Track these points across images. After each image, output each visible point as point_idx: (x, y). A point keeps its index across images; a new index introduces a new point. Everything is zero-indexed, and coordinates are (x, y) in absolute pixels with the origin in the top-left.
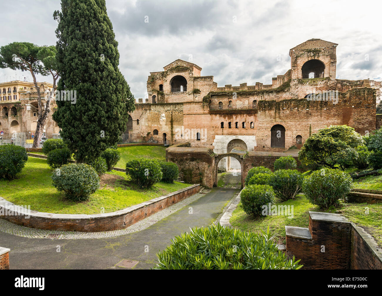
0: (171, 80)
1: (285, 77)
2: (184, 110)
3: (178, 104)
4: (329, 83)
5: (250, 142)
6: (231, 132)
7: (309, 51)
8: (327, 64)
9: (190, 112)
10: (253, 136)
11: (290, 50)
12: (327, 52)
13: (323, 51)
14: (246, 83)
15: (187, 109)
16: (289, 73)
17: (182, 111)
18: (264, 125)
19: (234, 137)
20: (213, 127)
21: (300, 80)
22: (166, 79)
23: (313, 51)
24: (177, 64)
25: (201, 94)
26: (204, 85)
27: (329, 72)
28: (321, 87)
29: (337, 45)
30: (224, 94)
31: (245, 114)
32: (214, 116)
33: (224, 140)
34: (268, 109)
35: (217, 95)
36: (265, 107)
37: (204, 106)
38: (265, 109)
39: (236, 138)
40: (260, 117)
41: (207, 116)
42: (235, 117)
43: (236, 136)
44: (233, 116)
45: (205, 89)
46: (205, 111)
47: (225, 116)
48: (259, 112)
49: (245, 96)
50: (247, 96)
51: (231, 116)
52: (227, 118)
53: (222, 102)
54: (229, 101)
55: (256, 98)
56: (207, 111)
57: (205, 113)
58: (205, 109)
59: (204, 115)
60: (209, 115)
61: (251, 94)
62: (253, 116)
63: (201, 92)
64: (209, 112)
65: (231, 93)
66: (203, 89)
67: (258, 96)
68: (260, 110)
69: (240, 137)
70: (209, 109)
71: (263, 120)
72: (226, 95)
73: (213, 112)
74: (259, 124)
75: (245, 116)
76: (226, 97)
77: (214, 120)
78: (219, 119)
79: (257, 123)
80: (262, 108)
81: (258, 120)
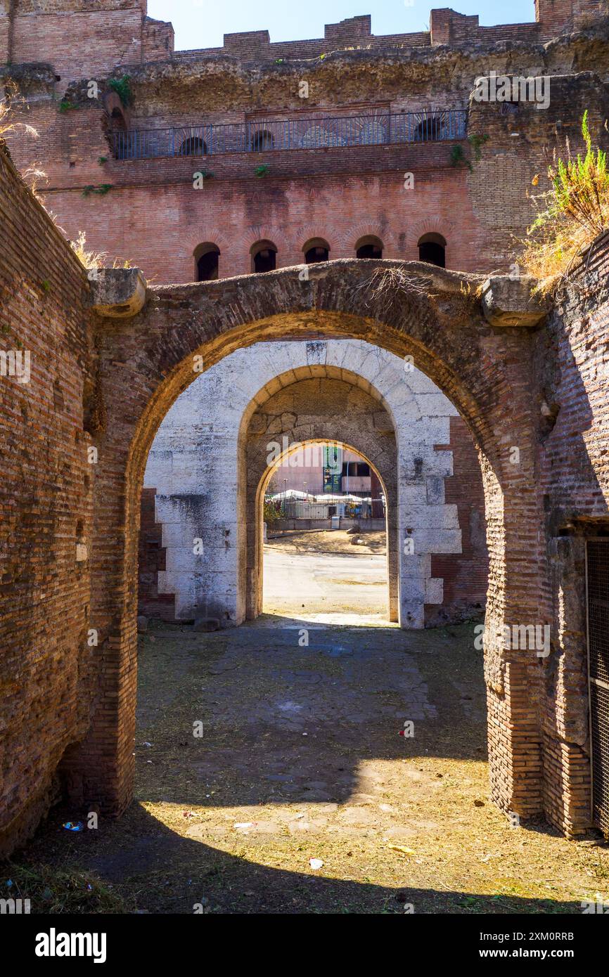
14: (369, 17)
19: (294, 355)
26: (85, 36)
30: (219, 69)
31: (376, 180)
32: (142, 198)
33: (219, 380)
34: (548, 137)
35: (167, 82)
36: (520, 124)
37: (71, 130)
38: (523, 136)
39: (313, 360)
40: (493, 197)
41: (94, 200)
42: (301, 206)
43: (312, 348)
44: (288, 194)
45: (92, 60)
46: (72, 164)
47: (227, 197)
48: (482, 162)
49: (362, 98)
50: (378, 97)
51: (269, 197)
52: (242, 214)
53: (205, 139)
54: (250, 138)
55: (437, 102)
56: (91, 170)
57: (78, 179)
58: (73, 157)
59: (67, 195)
60: (109, 197)
61: (408, 73)
62: (438, 190)
63: (58, 78)
64: (108, 172)
65: (264, 72)
66: (73, 64)
67: (448, 91)
68: (489, 144)
69: (340, 354)
70: (105, 152)
71: (512, 215)
72: (235, 87)
73: (133, 173)
74: (486, 246)
75: (375, 189)
76: (230, 107)
77: (144, 230)
78: (177, 219)
79: (472, 238)
80: (505, 128)
81: (472, 219)
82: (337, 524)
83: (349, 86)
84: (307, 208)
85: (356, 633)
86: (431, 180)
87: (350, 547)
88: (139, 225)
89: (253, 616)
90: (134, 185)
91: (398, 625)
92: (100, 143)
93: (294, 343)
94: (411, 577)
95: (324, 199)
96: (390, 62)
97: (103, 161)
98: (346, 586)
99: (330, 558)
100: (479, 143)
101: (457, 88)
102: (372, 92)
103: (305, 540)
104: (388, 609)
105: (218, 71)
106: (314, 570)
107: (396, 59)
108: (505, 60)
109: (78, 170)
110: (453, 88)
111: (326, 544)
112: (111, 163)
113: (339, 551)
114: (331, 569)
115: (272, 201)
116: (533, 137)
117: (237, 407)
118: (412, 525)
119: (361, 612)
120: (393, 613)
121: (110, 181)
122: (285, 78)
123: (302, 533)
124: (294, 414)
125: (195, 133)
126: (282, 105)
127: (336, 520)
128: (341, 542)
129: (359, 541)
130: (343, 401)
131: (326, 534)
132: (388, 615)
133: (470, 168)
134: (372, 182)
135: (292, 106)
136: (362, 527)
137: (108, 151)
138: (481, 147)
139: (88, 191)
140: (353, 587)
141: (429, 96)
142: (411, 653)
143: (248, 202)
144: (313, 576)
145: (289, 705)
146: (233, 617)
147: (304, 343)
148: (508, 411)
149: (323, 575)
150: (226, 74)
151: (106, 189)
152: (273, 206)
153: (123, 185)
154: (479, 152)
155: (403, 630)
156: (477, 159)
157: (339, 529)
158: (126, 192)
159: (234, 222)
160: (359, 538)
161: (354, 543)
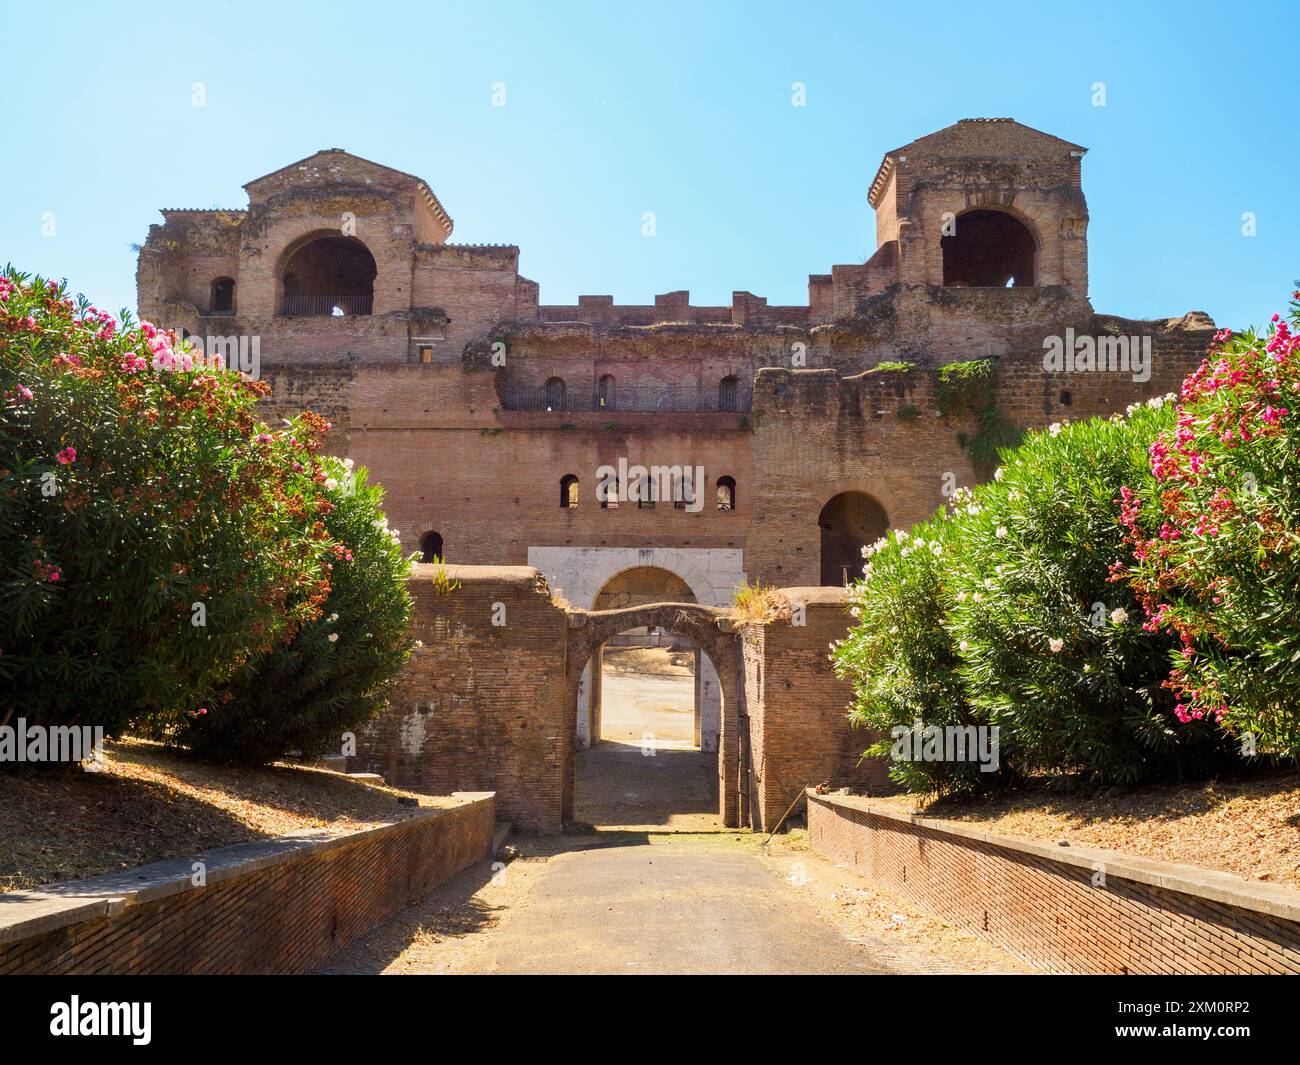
0: (287, 251)
1: (866, 273)
2: (357, 404)
3: (320, 369)
4: (1062, 309)
5: (715, 583)
6: (617, 530)
7: (969, 166)
8: (1048, 227)
9: (387, 417)
10: (728, 551)
11: (889, 154)
12: (1046, 179)
13: (1028, 172)
14: (688, 292)
15: (371, 399)
16: (887, 255)
17: (345, 409)
18: (783, 495)
19: (630, 558)
20: (517, 501)
21: (936, 289)
22: (254, 243)
23: (988, 169)
24: (326, 170)
25: (450, 336)
26: (471, 289)
27: (1057, 262)
28: (1027, 330)
29: (1086, 150)
30: (577, 333)
31: (689, 436)
32: (523, 439)
33: (577, 573)
34: (805, 414)
35: (538, 339)
36: (787, 404)
37: (471, 386)
38: (788, 412)
39: (644, 562)
40: (767, 454)
41: (487, 439)
42: (637, 452)
43: (643, 553)
44: (627, 443)
45: (476, 309)
46: (472, 411)
47: (585, 442)
48: (760, 428)
49: (681, 355)
50: (693, 356)
51: (615, 444)
52: (595, 455)
53: (565, 379)
54: (598, 378)
55: (735, 365)
56: (486, 416)
57: (476, 423)
58: (473, 406)
59: (468, 434)
60: (498, 437)
61: (714, 342)
62: (731, 447)
63: (449, 321)
64: (498, 418)
65: (610, 336)
66: (461, 310)
67: (744, 355)
68: (765, 416)
69: (662, 558)
70: (496, 404)
71: (780, 466)
72: (588, 344)
73: (516, 421)
74: (763, 487)
75: (688, 442)
76: (584, 355)
77: (524, 463)
78: (549, 456)
79: (753, 481)
80: (776, 407)
81: (753, 468)
82: (656, 640)
83: (672, 347)
84: (640, 453)
85: (670, 755)
86: (726, 439)
87: (669, 668)
88: (521, 459)
89: (596, 742)
90: (518, 429)
91: (699, 749)
92: (492, 397)
93: (630, 549)
94: (708, 716)
95: (653, 448)
96: (702, 336)
97: (495, 411)
98: (663, 714)
99: (650, 681)
100: (758, 416)
101: (750, 353)
102: (689, 352)
103: (623, 659)
104: (693, 737)
105: (576, 334)
106: (636, 697)
107: (706, 334)
108: (783, 340)
109: (476, 416)
110: (747, 354)
111: (645, 664)
112: (501, 413)
113: (658, 672)
114: (651, 695)
115: (616, 448)
116: (795, 413)
117: (590, 594)
118: (710, 679)
119: (675, 739)
120: (697, 740)
121: (500, 426)
122: (625, 340)
123: (620, 651)
124: (628, 593)
125: (556, 373)
126: (622, 355)
127: (655, 636)
128: (661, 662)
129: (679, 662)
130: (664, 585)
131: (646, 652)
132: (693, 741)
133: (753, 432)
134: (686, 438)
135: (630, 357)
136: (682, 644)
137: (499, 403)
138: (760, 418)
139: (484, 431)
140: (670, 715)
141: (729, 358)
142: (703, 767)
143: (600, 447)
144: (635, 703)
145: (631, 795)
146: (584, 743)
147: (638, 550)
148: (726, 666)
149: (644, 701)
150: (582, 336)
151: (497, 431)
152: (617, 450)
153: (510, 429)
154: (758, 421)
155: (702, 752)
156: (758, 426)
157: (658, 646)
158: (512, 434)
159: (590, 461)
160: (678, 658)
161: (674, 663)
